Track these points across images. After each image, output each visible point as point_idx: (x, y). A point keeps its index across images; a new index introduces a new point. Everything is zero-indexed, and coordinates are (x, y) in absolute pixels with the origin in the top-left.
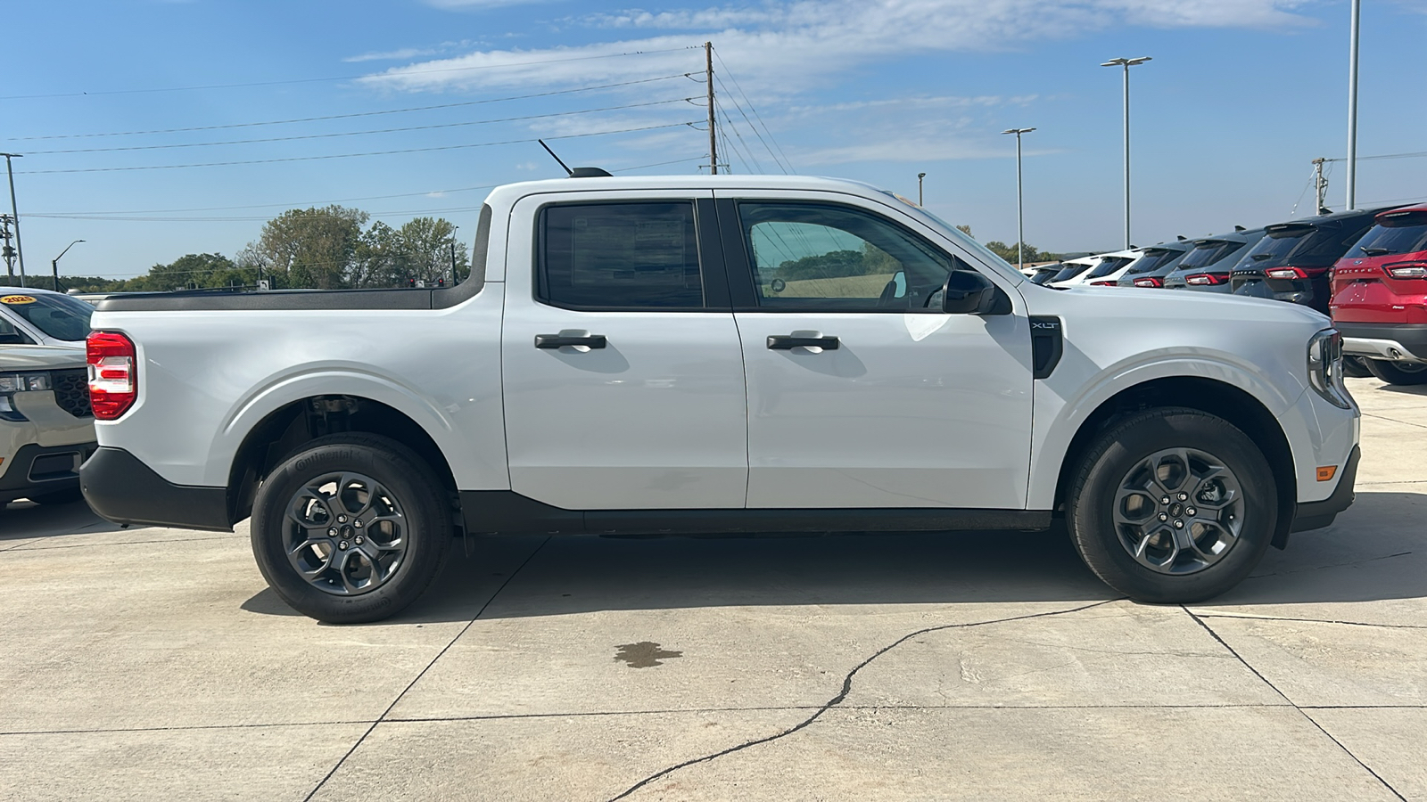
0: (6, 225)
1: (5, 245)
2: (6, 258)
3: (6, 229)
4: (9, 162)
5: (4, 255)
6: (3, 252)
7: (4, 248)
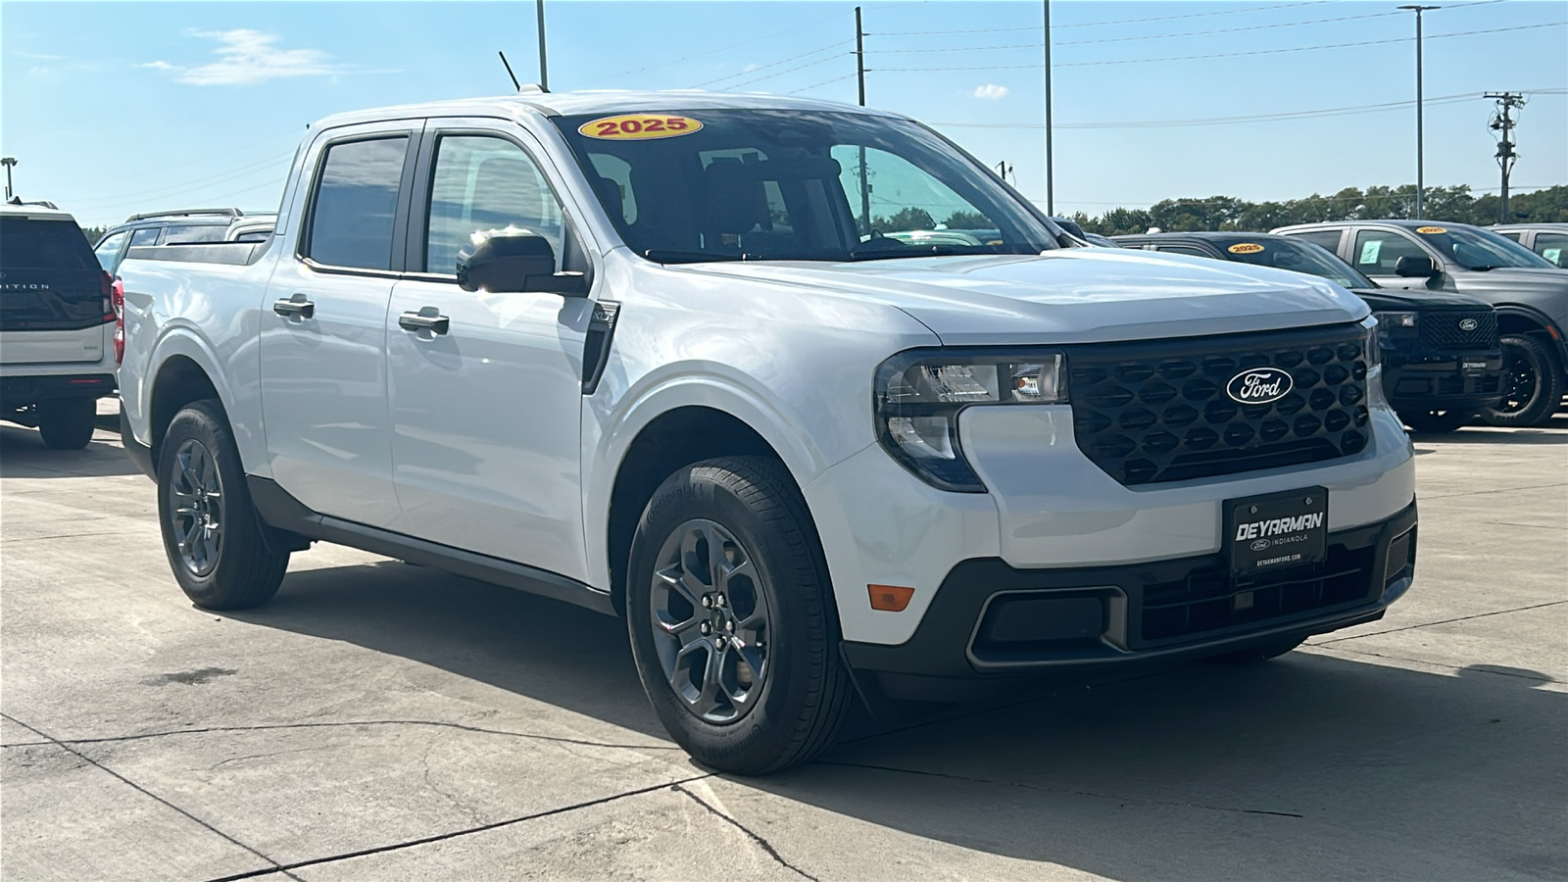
0: (1507, 108)
1: (1501, 140)
2: (1501, 159)
3: (1506, 114)
4: (1419, 18)
5: (1498, 155)
6: (1497, 150)
7: (1500, 145)
